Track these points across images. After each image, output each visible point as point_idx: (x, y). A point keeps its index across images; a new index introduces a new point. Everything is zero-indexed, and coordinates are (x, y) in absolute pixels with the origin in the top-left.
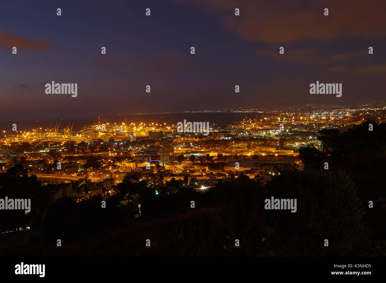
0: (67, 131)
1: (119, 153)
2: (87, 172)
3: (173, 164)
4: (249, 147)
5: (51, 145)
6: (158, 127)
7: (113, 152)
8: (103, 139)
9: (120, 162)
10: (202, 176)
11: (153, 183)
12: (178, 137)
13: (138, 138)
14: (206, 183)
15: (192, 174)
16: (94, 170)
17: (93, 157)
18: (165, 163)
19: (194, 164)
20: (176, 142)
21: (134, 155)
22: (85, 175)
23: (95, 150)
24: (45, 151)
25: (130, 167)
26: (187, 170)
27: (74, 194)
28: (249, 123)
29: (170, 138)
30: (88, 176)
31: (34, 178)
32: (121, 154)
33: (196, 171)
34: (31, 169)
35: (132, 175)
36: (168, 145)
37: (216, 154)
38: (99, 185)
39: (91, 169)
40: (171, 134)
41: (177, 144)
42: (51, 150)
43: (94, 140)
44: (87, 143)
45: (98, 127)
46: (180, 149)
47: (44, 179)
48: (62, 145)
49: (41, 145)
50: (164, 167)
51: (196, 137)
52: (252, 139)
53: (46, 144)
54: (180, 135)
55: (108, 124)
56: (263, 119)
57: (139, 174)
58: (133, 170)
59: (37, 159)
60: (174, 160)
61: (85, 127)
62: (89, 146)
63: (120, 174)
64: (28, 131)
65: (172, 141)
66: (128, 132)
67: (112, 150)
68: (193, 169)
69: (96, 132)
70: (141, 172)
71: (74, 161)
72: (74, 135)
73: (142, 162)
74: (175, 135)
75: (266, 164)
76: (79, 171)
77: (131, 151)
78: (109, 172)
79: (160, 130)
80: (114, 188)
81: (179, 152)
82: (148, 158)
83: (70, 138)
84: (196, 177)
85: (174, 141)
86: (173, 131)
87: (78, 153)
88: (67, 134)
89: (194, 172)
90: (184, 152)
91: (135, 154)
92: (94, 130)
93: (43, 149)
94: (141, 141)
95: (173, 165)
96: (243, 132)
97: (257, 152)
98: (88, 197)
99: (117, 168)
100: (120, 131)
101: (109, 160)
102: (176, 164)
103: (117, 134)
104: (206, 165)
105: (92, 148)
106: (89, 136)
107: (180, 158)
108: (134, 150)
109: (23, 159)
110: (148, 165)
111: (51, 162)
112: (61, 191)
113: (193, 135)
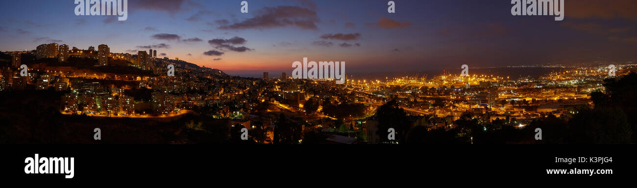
1: (457, 97)
2: (435, 109)
3: (498, 106)
4: (555, 93)
5: (413, 88)
6: (486, 78)
7: (453, 96)
8: (446, 86)
9: (458, 103)
10: (520, 116)
11: (482, 121)
12: (501, 86)
13: (471, 86)
14: (523, 122)
15: (512, 115)
16: (440, 108)
17: (439, 99)
18: (491, 106)
19: (514, 107)
21: (468, 99)
22: (433, 111)
23: (441, 94)
24: (409, 92)
25: (465, 108)
26: (509, 112)
27: (426, 124)
28: (555, 75)
29: (495, 86)
30: (436, 112)
31: (402, 109)
32: (459, 97)
33: (516, 112)
34: (400, 104)
35: (467, 114)
36: (494, 92)
37: (531, 99)
38: (443, 119)
39: (438, 107)
40: (497, 84)
41: (501, 91)
42: (413, 92)
43: (440, 87)
44: (436, 88)
45: (444, 77)
46: (503, 95)
47: (408, 111)
48: (419, 88)
49: (407, 88)
50: (491, 109)
51: (515, 86)
52: (558, 87)
53: (410, 87)
54: (503, 84)
55: (450, 75)
56: (565, 72)
57: (472, 113)
58: (468, 110)
59: (404, 97)
60: (498, 104)
61: (435, 77)
62: (437, 90)
63: (458, 112)
64: (399, 78)
65: (497, 89)
66: (464, 81)
67: (452, 95)
68: (513, 111)
69: (442, 81)
71: (427, 101)
72: (427, 82)
73: (474, 104)
74: (499, 84)
75: (568, 106)
76: (430, 108)
77: (466, 95)
78: (450, 111)
79: (488, 80)
80: (454, 123)
81: (502, 97)
82: (479, 102)
83: (425, 84)
84: (515, 117)
85: (499, 89)
87: (430, 95)
88: (423, 81)
89: (514, 113)
90: (506, 97)
92: (440, 79)
93: (408, 90)
94: (473, 88)
95: (498, 108)
96: (551, 82)
97: (561, 97)
98: (435, 127)
99: (456, 108)
100: (458, 80)
101: (451, 102)
102: (500, 106)
103: (457, 83)
104: (523, 107)
105: (439, 92)
106: (437, 84)
107: (504, 102)
108: (469, 95)
109: (396, 96)
110: (479, 107)
111: (412, 100)
112: (418, 121)
113: (513, 85)
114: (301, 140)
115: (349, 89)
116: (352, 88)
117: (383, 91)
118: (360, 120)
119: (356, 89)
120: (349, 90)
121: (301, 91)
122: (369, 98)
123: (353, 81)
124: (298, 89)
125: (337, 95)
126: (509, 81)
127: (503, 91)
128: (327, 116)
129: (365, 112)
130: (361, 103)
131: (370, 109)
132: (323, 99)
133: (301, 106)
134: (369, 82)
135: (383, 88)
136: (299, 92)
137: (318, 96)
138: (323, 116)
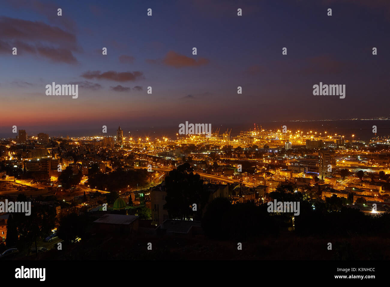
0: (226, 136)
1: (273, 161)
2: (242, 176)
3: (334, 178)
5: (212, 148)
6: (317, 136)
7: (267, 159)
8: (258, 145)
9: (274, 170)
10: (373, 197)
11: (309, 197)
12: (341, 148)
13: (294, 146)
14: (378, 206)
15: (359, 193)
16: (249, 175)
17: (248, 162)
18: (324, 177)
19: (362, 182)
20: (339, 154)
21: (289, 164)
22: (240, 179)
23: (250, 156)
24: (207, 153)
25: (284, 176)
26: (353, 188)
27: (229, 196)
29: (331, 148)
30: (243, 181)
31: (198, 176)
32: (276, 161)
33: (365, 190)
34: (196, 168)
35: (286, 185)
36: (329, 156)
38: (252, 190)
39: (246, 174)
40: (333, 144)
41: (340, 156)
42: (212, 153)
43: (249, 146)
44: (243, 148)
45: (254, 134)
46: (344, 162)
47: (205, 178)
48: (221, 148)
49: (204, 148)
50: (323, 181)
51: (366, 150)
53: (208, 147)
54: (345, 146)
55: (263, 130)
57: (294, 185)
58: (288, 180)
59: (200, 160)
60: (335, 174)
61: (242, 133)
62: (245, 151)
63: (273, 182)
65: (334, 152)
66: (283, 139)
67: (266, 157)
68: (360, 187)
69: (252, 138)
70: (296, 183)
71: (230, 165)
72: (232, 140)
73: (297, 172)
74: (338, 145)
76: (235, 174)
77: (286, 159)
78: (262, 179)
79: (319, 139)
81: (343, 165)
82: (305, 169)
83: (228, 143)
84: (364, 197)
85: (337, 153)
86: (335, 141)
87: (234, 157)
88: (226, 139)
89: (362, 190)
90: (349, 166)
91: (291, 163)
92: (249, 136)
93: (206, 151)
94: (296, 149)
95: (335, 180)
98: (241, 200)
99: (271, 176)
100: (275, 138)
101: (263, 167)
102: (339, 179)
103: (272, 141)
104: (379, 184)
105: (247, 153)
106: (245, 142)
107: (344, 173)
108: (289, 159)
109: (190, 158)
110: (304, 176)
111: (211, 163)
112: (218, 191)
113: (362, 147)
114: (56, 229)
115: (126, 150)
116: (130, 148)
117: (172, 151)
118: (141, 192)
119: (136, 150)
120: (126, 152)
121: (53, 156)
122: (154, 161)
123: (131, 139)
124: (49, 154)
125: (109, 159)
126: (354, 141)
127: (343, 156)
128: (94, 190)
129: (149, 180)
130: (143, 168)
131: (155, 176)
132: (89, 166)
133: (54, 179)
134: (153, 140)
135: (173, 148)
136: (50, 159)
137: (81, 163)
138: (88, 190)
